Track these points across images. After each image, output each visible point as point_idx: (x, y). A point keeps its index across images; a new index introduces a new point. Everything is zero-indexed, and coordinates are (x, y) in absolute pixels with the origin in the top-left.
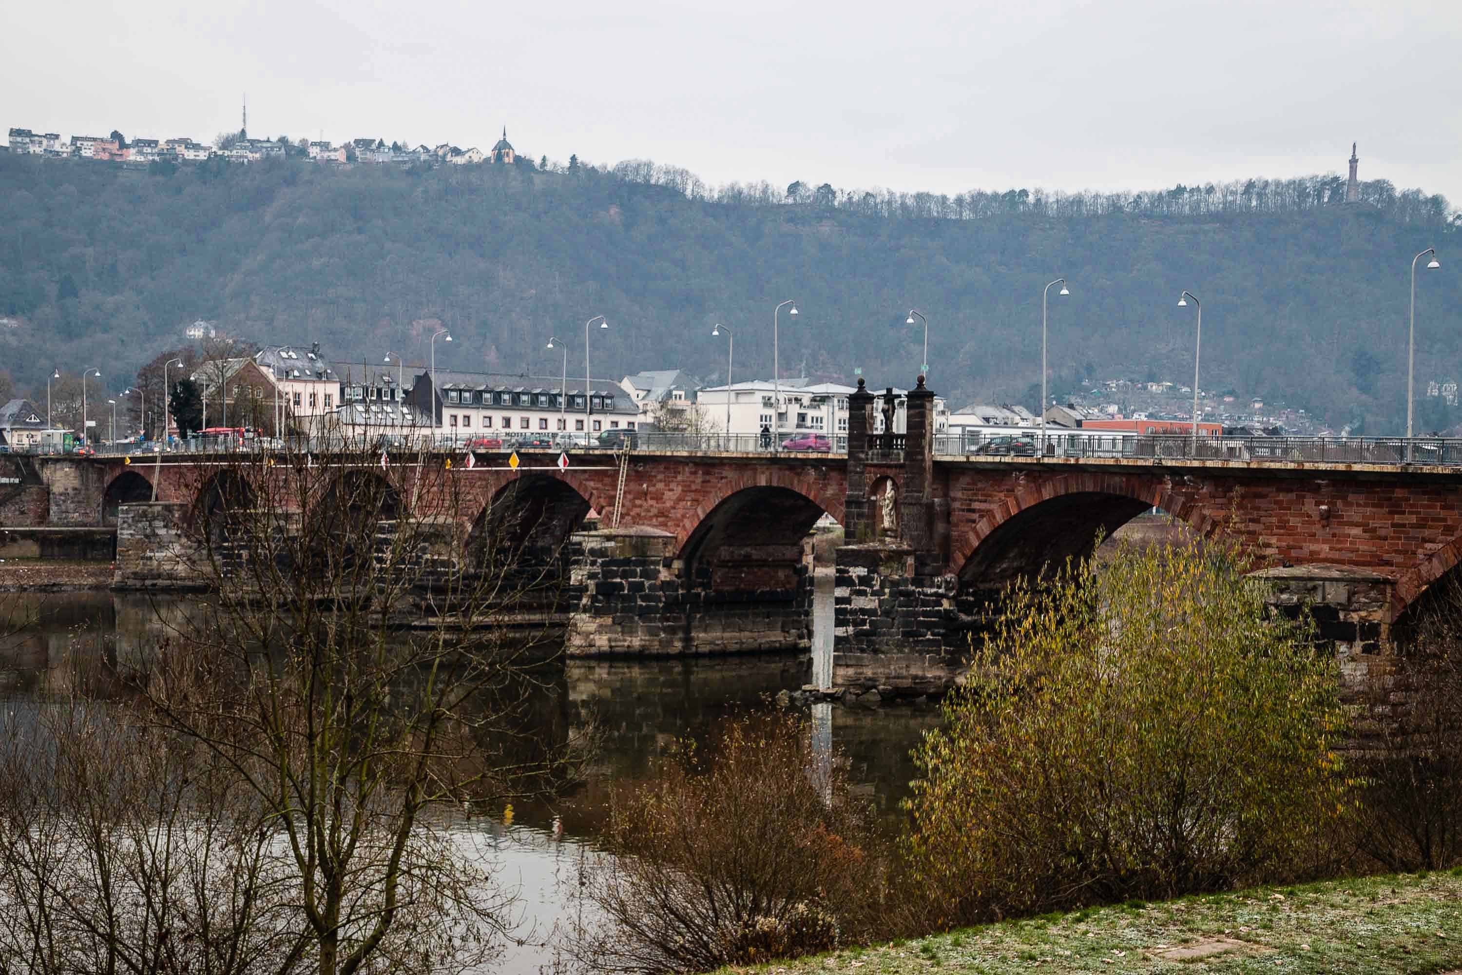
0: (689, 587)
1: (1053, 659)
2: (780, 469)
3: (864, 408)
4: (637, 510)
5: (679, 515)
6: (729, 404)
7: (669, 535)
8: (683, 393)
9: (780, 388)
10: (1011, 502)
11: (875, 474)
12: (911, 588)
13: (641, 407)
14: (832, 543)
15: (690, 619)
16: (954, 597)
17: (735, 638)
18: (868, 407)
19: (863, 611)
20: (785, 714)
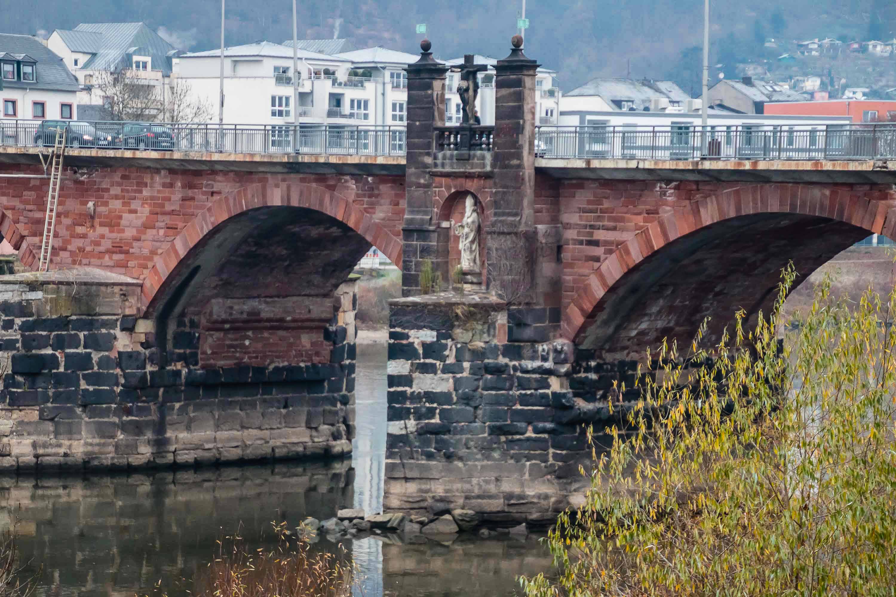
0: (163, 362)
1: (717, 467)
2: (302, 180)
3: (430, 86)
4: (77, 243)
5: (146, 252)
6: (222, 77)
7: (130, 280)
8: (148, 59)
9: (301, 54)
10: (654, 230)
11: (448, 188)
12: (502, 360)
13: (81, 80)
14: (383, 293)
15: (163, 410)
16: (567, 375)
17: (234, 439)
18: (437, 84)
19: (430, 396)
20: (311, 554)
